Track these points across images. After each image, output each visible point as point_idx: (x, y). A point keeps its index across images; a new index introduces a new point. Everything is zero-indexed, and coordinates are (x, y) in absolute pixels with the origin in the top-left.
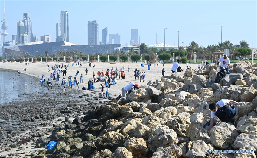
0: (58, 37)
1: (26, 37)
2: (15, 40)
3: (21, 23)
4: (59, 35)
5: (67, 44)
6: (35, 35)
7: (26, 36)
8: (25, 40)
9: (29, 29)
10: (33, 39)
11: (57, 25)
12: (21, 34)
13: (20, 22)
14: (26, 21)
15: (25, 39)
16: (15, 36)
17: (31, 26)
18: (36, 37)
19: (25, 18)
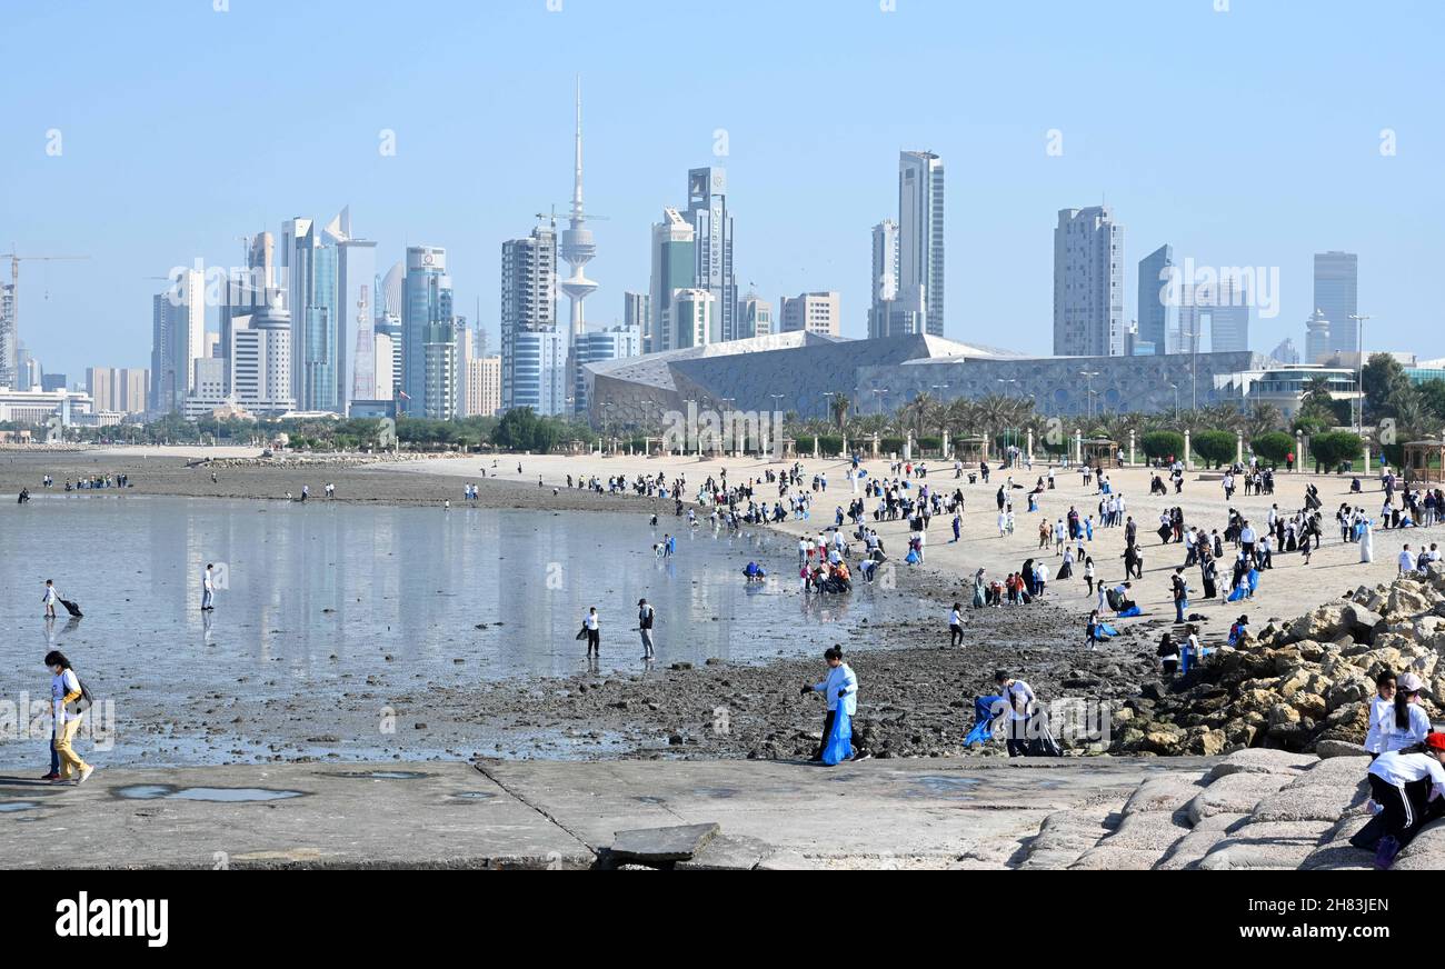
0: (879, 305)
1: (702, 304)
2: (642, 321)
3: (673, 227)
4: (889, 292)
5: (939, 349)
6: (750, 296)
7: (705, 301)
8: (697, 323)
9: (716, 261)
10: (739, 320)
11: (879, 236)
12: (677, 292)
13: (668, 222)
14: (700, 212)
15: (697, 315)
16: (642, 299)
17: (731, 245)
18: (753, 304)
19: (694, 199)
